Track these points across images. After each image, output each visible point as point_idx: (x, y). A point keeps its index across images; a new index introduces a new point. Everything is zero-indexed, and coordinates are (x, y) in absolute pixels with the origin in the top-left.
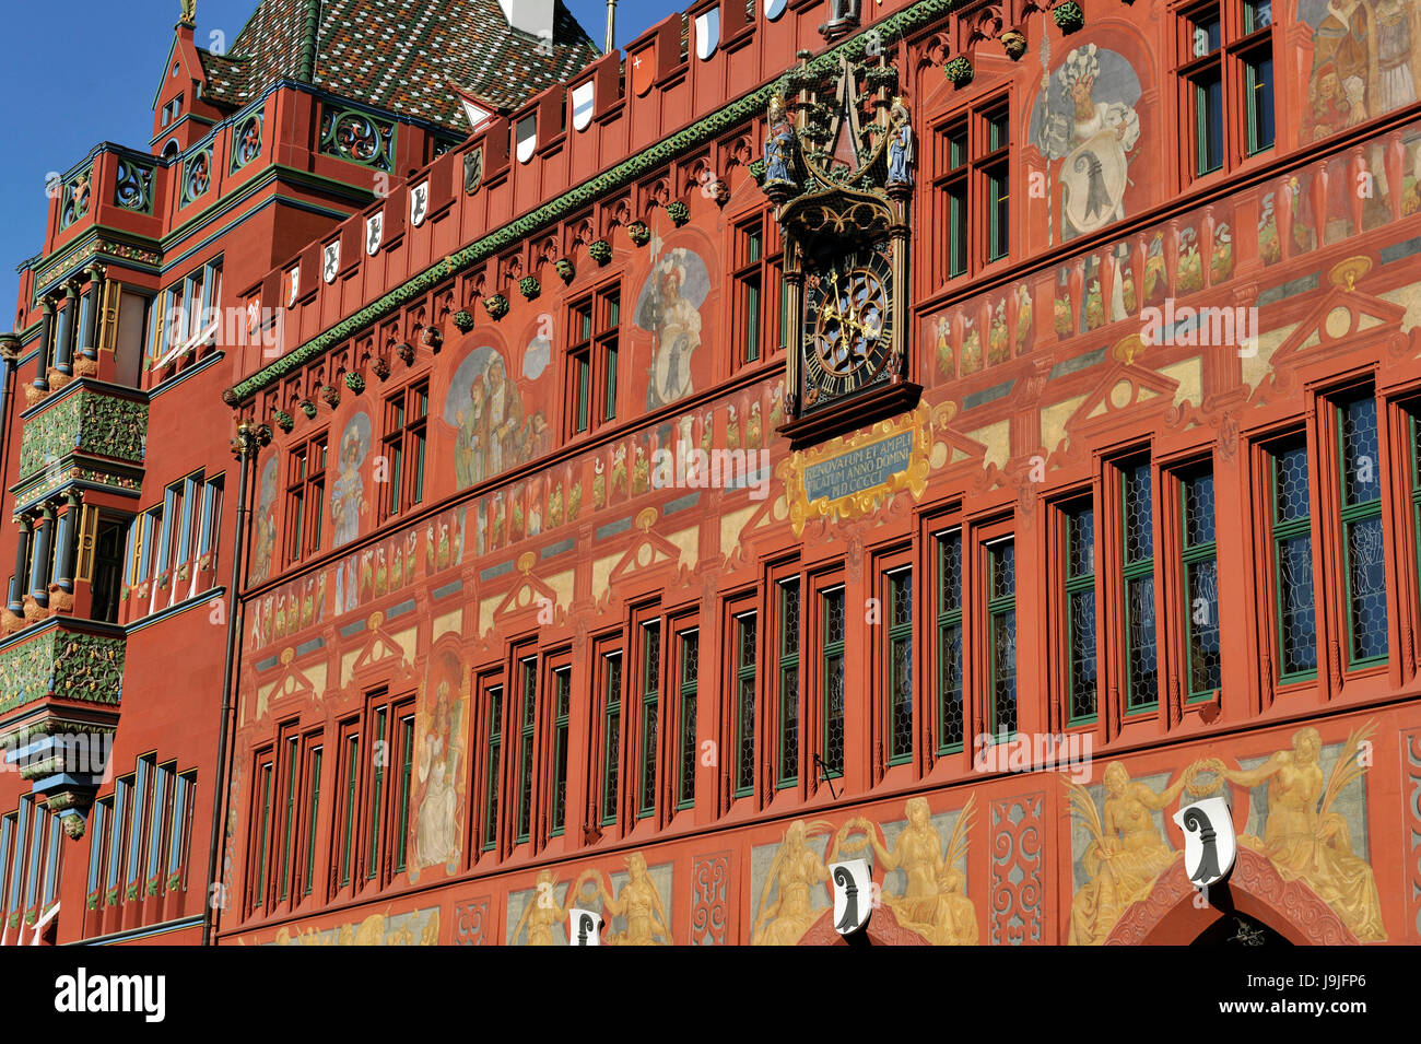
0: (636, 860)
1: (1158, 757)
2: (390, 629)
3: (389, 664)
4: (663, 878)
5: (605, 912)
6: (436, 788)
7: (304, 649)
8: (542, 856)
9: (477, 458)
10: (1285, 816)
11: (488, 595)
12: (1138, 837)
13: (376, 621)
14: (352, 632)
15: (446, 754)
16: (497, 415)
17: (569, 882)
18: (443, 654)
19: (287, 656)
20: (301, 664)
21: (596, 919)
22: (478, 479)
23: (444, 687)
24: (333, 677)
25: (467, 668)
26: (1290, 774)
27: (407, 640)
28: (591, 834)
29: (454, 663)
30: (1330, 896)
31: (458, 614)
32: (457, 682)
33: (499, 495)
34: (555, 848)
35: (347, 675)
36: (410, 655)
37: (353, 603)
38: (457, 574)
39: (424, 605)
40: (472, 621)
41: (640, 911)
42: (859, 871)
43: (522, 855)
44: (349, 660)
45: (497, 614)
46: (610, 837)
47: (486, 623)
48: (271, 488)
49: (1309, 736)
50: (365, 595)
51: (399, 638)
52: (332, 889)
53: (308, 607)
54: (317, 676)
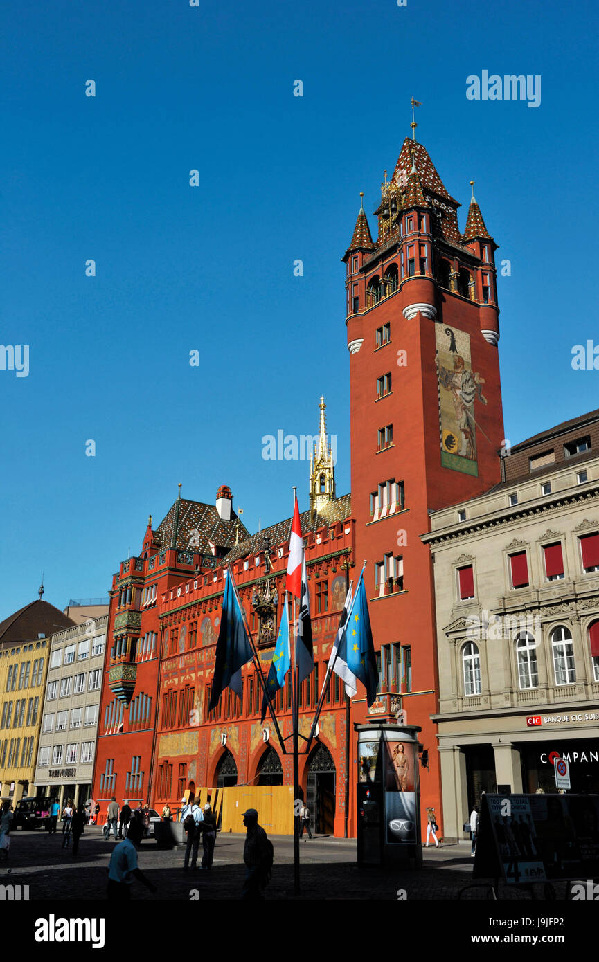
0: (233, 725)
1: (310, 714)
2: (190, 673)
3: (189, 680)
4: (237, 729)
5: (227, 735)
6: (198, 706)
7: (174, 674)
8: (217, 722)
9: (206, 640)
10: (326, 726)
11: (208, 669)
12: (307, 728)
13: (187, 670)
14: (182, 672)
15: (200, 700)
16: (210, 633)
17: (221, 728)
18: (200, 679)
19: (170, 675)
20: (173, 677)
21: (226, 736)
22: (206, 645)
23: (200, 686)
24: (179, 680)
25: (204, 684)
26: (327, 719)
27: (193, 675)
28: (225, 719)
29: (202, 682)
30: (330, 740)
31: (202, 672)
32: (202, 685)
33: (210, 649)
34: (219, 721)
35: (182, 681)
36: (193, 679)
37: (183, 666)
38: (202, 664)
39: (196, 669)
40: (205, 673)
41: (233, 735)
42: (267, 730)
43: (213, 722)
44: (182, 678)
45: (209, 673)
46: (228, 720)
47: (207, 675)
48: (167, 639)
49: (329, 713)
50: (185, 665)
51: (192, 675)
52: (179, 725)
53: (174, 666)
54: (176, 680)
